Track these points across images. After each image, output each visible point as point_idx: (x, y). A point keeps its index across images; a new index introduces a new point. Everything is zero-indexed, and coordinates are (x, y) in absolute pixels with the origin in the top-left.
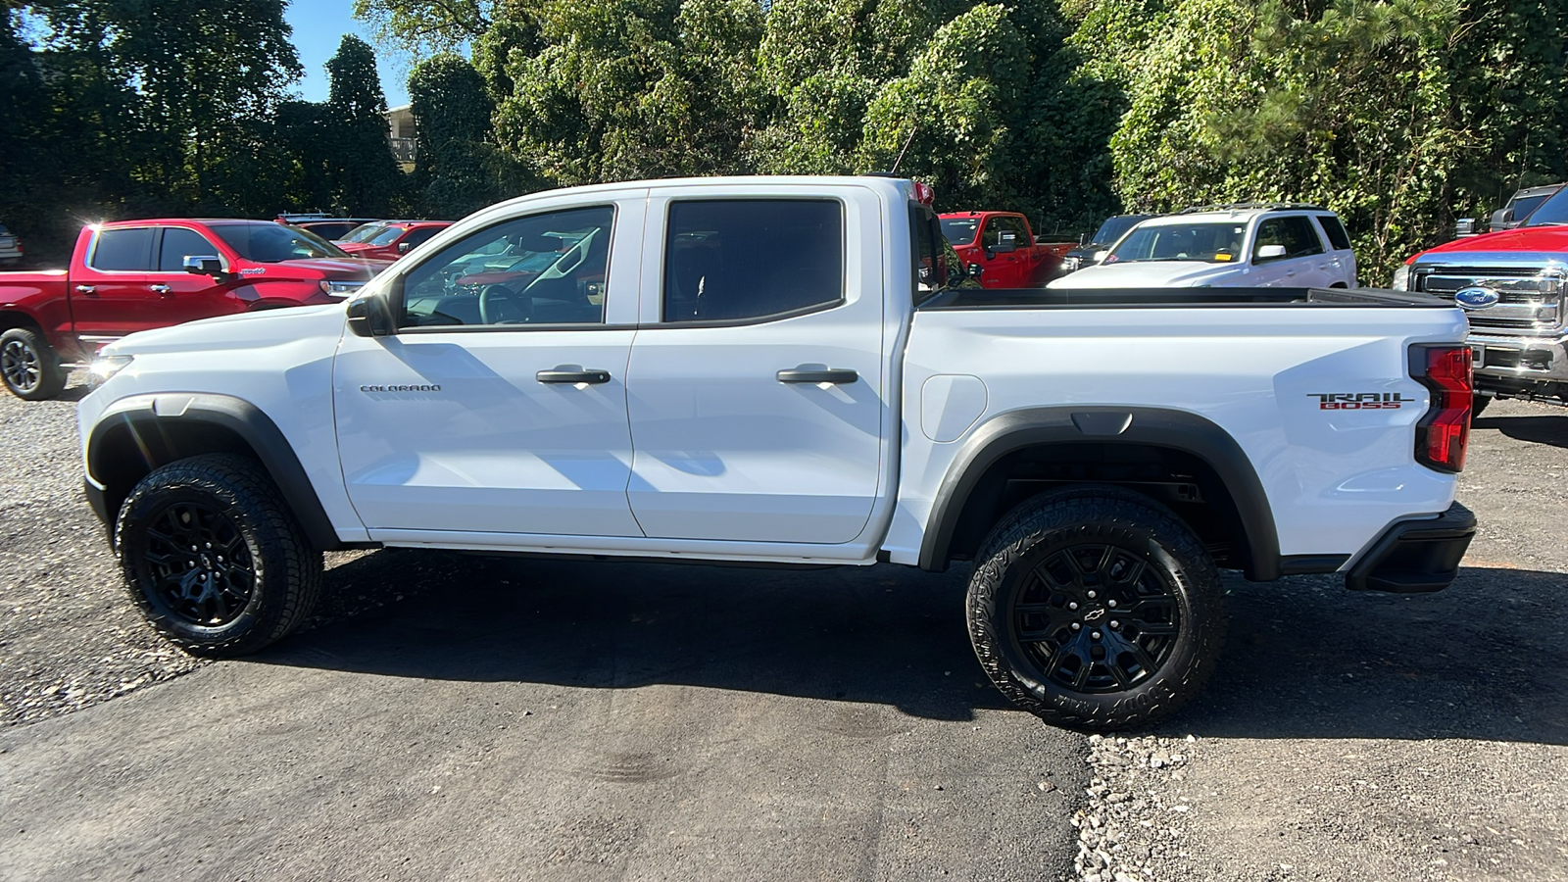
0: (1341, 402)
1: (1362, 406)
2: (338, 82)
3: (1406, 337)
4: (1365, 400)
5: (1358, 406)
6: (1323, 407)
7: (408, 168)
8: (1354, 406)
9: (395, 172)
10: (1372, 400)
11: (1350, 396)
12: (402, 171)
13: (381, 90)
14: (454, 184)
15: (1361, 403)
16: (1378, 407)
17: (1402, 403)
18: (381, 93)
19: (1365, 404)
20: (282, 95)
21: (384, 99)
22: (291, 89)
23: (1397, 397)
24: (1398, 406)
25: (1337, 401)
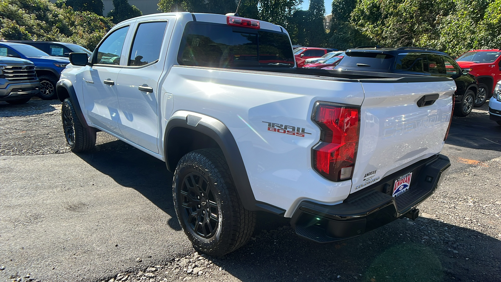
0: (277, 128)
1: (286, 132)
2: (312, 4)
3: (314, 97)
4: (288, 129)
5: (285, 132)
6: (269, 129)
7: (328, 31)
8: (283, 131)
9: (324, 33)
10: (291, 130)
11: (282, 126)
12: (326, 32)
13: (324, 6)
14: (339, 36)
15: (286, 130)
16: (294, 134)
17: (305, 135)
18: (324, 7)
19: (288, 131)
20: (297, 8)
21: (325, 9)
22: (299, 6)
23: (303, 130)
24: (303, 136)
25: (276, 127)
